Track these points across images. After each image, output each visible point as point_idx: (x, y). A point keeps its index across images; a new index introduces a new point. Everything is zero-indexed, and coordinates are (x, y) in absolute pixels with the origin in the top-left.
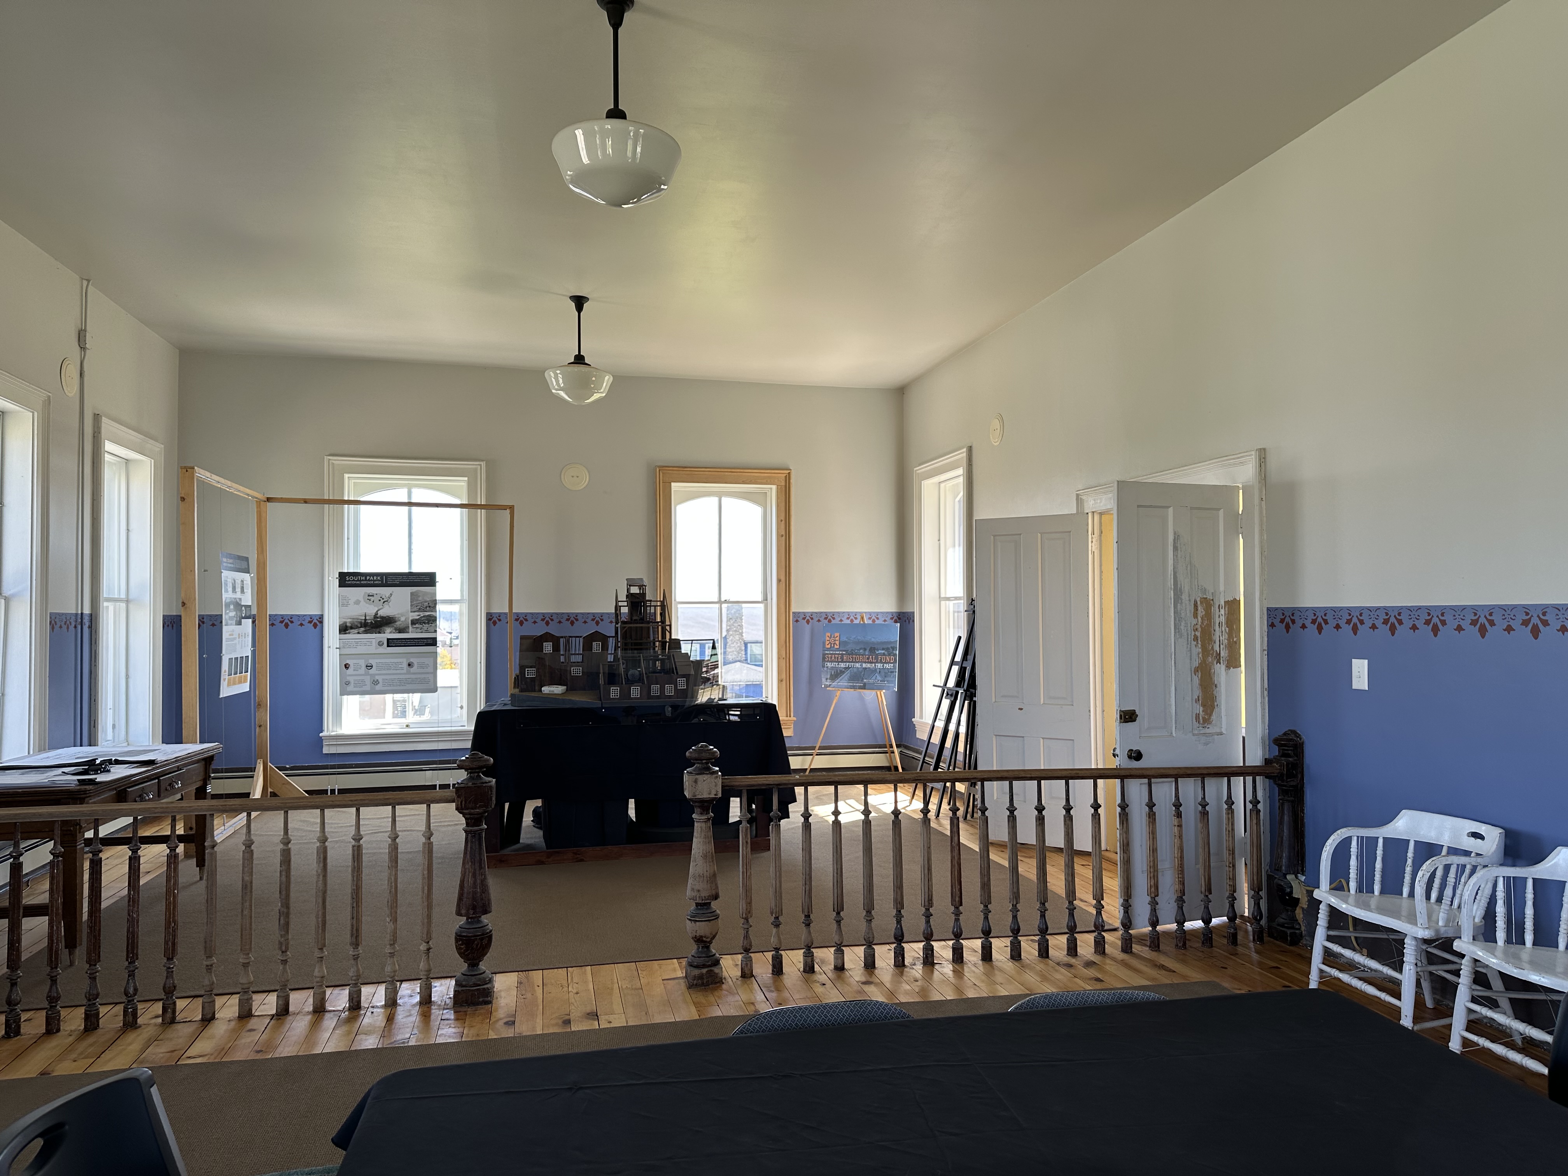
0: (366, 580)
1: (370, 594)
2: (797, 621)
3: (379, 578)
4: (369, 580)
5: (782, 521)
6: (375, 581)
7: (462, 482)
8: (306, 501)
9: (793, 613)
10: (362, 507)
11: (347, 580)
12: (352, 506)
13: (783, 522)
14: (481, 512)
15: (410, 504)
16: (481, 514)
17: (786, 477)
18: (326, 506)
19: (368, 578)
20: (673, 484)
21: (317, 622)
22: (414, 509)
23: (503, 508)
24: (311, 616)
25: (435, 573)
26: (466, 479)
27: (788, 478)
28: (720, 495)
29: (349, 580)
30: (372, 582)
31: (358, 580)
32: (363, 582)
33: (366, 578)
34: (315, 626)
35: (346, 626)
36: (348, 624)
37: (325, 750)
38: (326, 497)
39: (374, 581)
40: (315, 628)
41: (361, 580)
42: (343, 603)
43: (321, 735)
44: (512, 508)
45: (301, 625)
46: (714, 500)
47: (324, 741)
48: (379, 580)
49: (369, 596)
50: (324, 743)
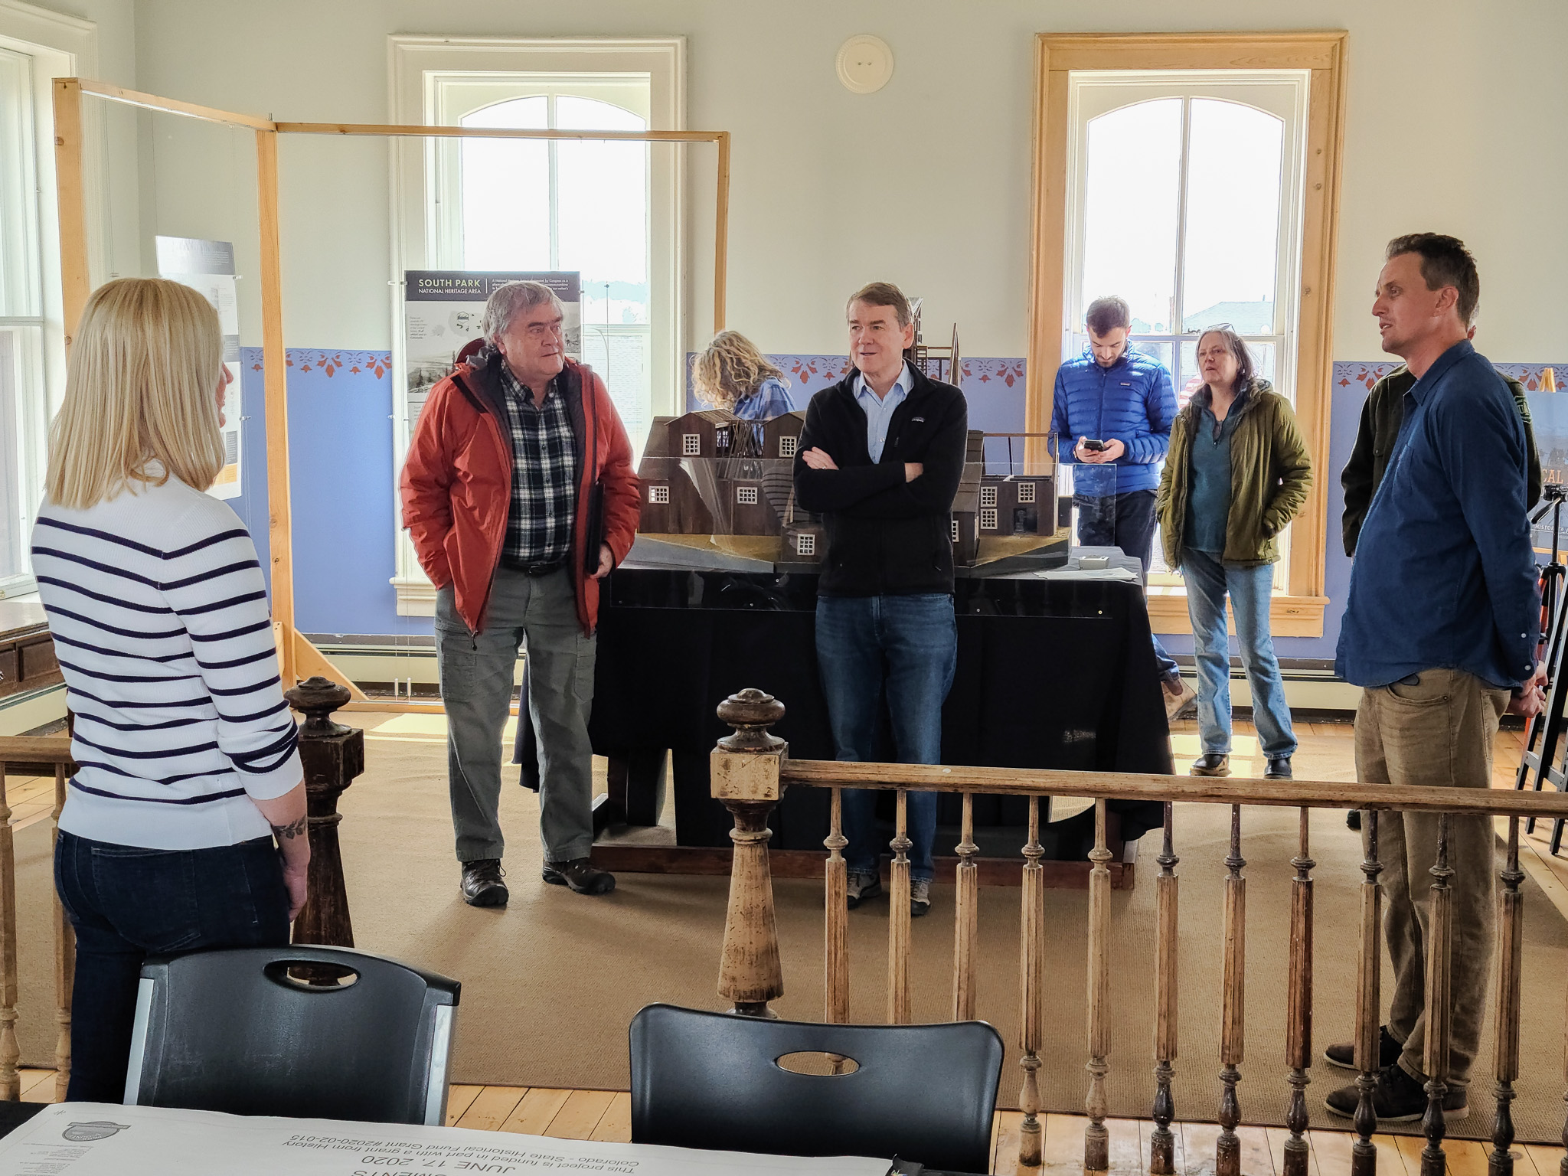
0: (454, 287)
1: (462, 315)
2: (1345, 383)
3: (476, 283)
4: (459, 287)
5: (1319, 152)
6: (471, 288)
7: (640, 85)
8: (343, 130)
9: (1335, 364)
10: (467, 141)
11: (418, 286)
12: (443, 140)
13: (1323, 154)
14: (676, 147)
15: (553, 134)
16: (675, 150)
17: (1334, 48)
18: (393, 139)
19: (458, 282)
20: (1072, 74)
21: (382, 365)
22: (561, 144)
23: (707, 136)
24: (371, 355)
25: (579, 272)
26: (648, 75)
27: (1339, 48)
28: (1186, 94)
29: (425, 287)
30: (465, 291)
31: (440, 287)
32: (448, 291)
33: (454, 283)
34: (379, 373)
35: (421, 377)
36: (425, 374)
37: (402, 610)
38: (393, 123)
39: (468, 288)
40: (379, 377)
41: (444, 288)
42: (415, 333)
43: (392, 580)
44: (723, 138)
45: (355, 370)
46: (1175, 105)
47: (398, 593)
48: (477, 288)
49: (459, 318)
50: (399, 597)
